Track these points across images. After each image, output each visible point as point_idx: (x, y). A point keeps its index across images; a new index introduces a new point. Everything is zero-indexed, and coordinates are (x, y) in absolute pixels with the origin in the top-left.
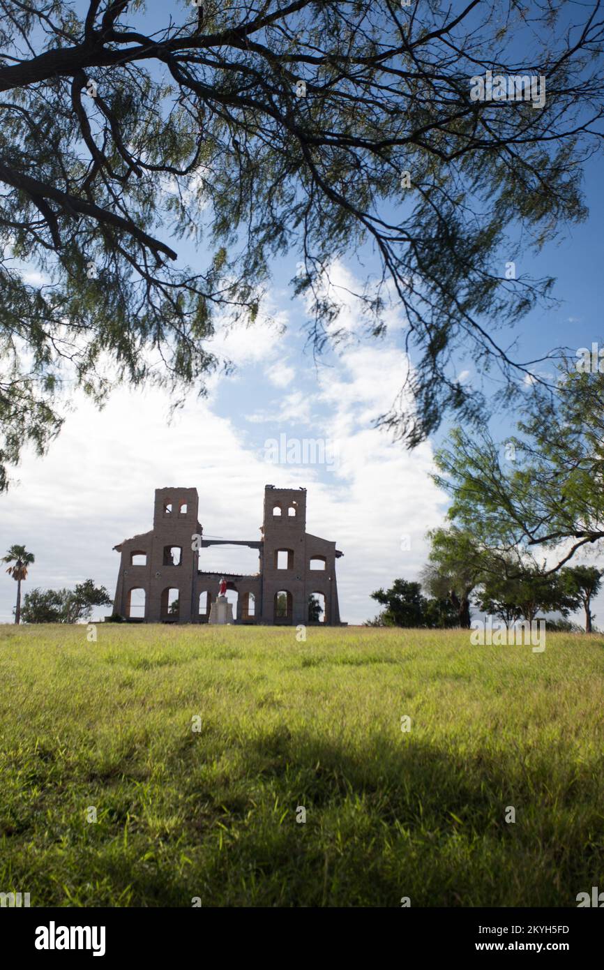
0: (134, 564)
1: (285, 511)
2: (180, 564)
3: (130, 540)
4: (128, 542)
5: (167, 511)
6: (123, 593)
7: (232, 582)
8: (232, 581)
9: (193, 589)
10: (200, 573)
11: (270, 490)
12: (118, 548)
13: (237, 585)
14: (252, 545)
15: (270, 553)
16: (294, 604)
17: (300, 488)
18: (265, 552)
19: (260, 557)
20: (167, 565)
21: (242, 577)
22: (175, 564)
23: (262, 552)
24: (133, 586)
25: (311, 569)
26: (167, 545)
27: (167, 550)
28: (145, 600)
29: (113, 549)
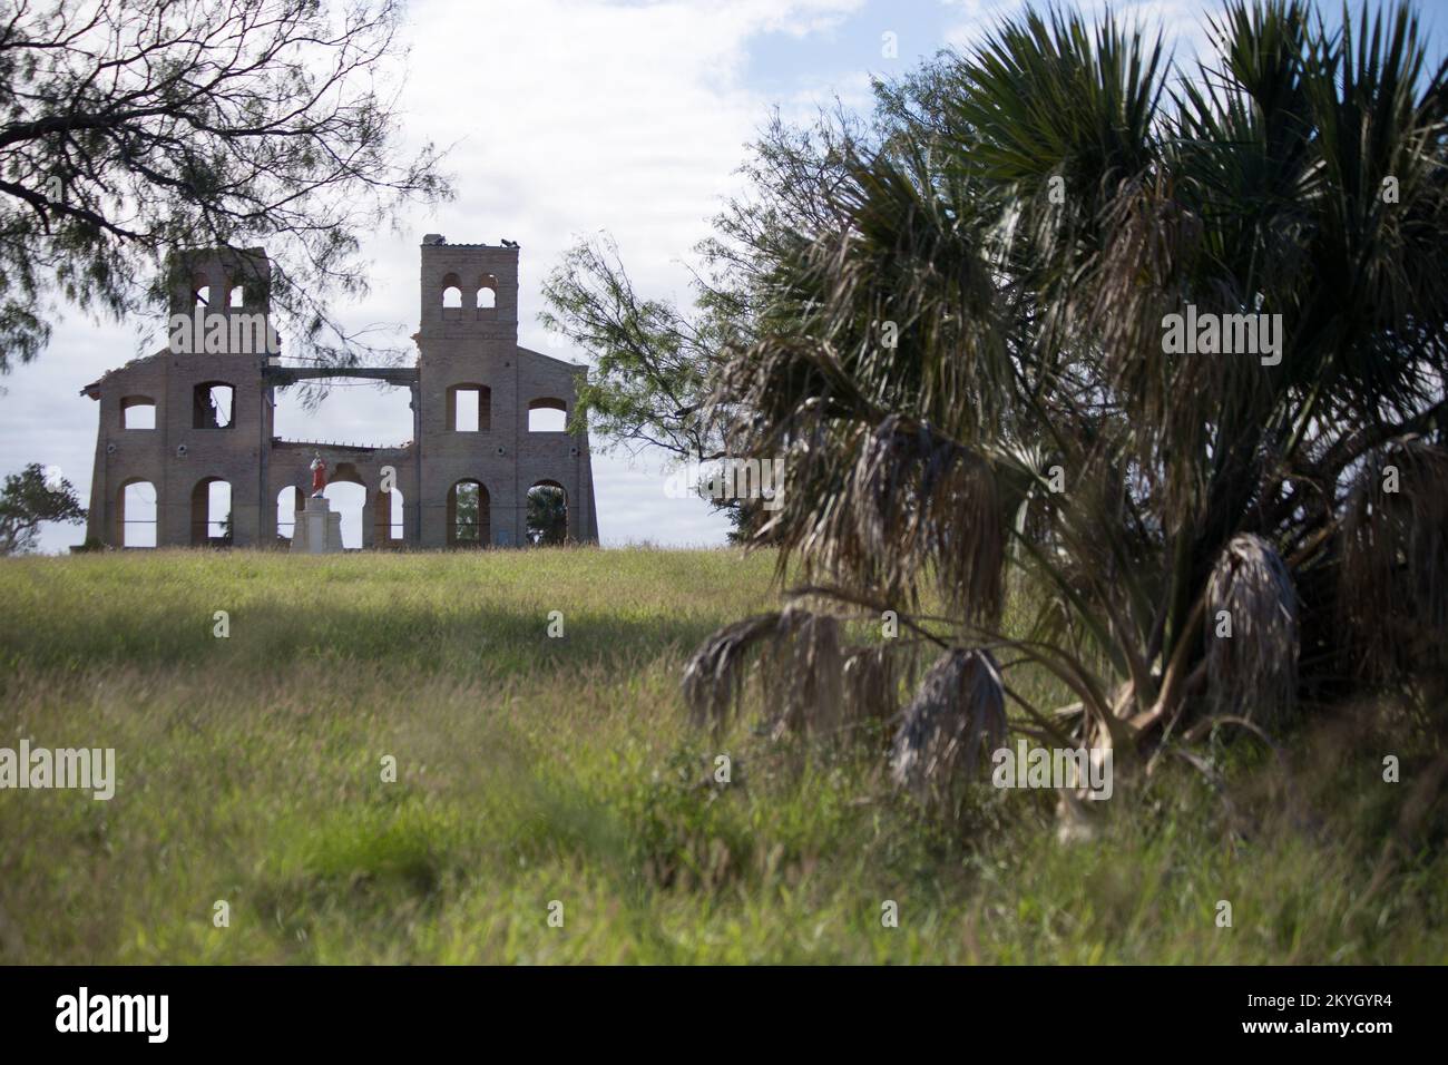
0: (128, 426)
1: (469, 297)
2: (232, 424)
3: (119, 372)
4: (114, 377)
5: (201, 304)
6: (106, 492)
7: (352, 463)
8: (350, 460)
9: (261, 486)
10: (277, 444)
11: (434, 246)
12: (92, 391)
13: (360, 469)
14: (394, 376)
15: (437, 395)
16: (493, 513)
17: (503, 241)
18: (424, 393)
19: (412, 405)
20: (202, 427)
21: (372, 450)
22: (221, 425)
23: (416, 392)
24: (128, 476)
25: (531, 430)
26: (202, 380)
27: (202, 392)
28: (155, 507)
29: (83, 393)
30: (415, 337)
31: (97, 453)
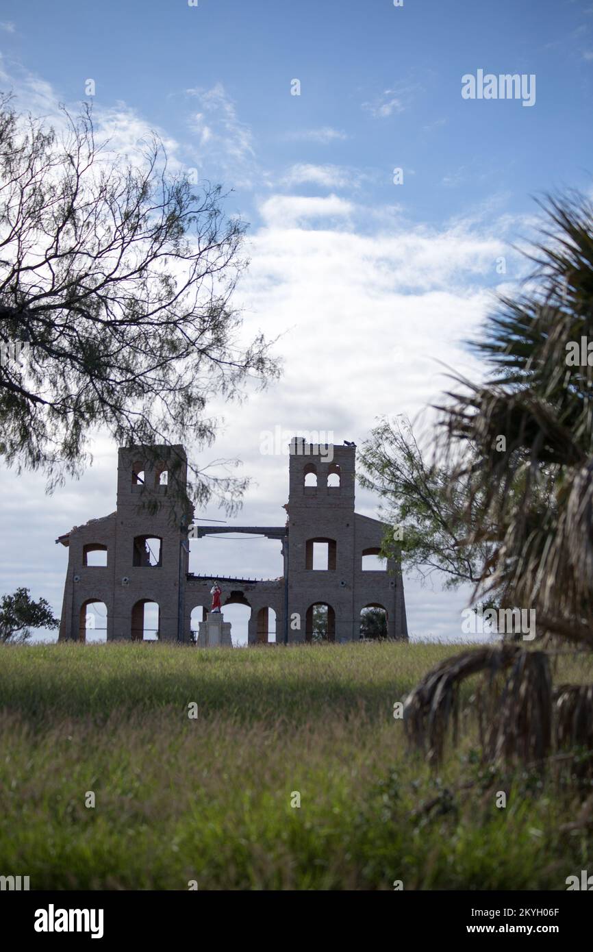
0: (89, 564)
1: (322, 480)
2: (160, 564)
3: (82, 527)
4: (78, 531)
5: (139, 483)
6: (73, 609)
7: (239, 591)
8: (241, 589)
9: (180, 605)
10: (191, 577)
12: (64, 540)
13: (247, 595)
14: (271, 533)
15: (300, 546)
16: (337, 625)
17: (345, 442)
18: (291, 545)
19: (283, 552)
20: (139, 565)
21: (255, 582)
22: (152, 565)
23: (286, 544)
24: (88, 598)
25: (363, 569)
26: (140, 534)
27: (140, 542)
28: (106, 618)
29: (57, 542)
30: (285, 507)
31: (66, 582)
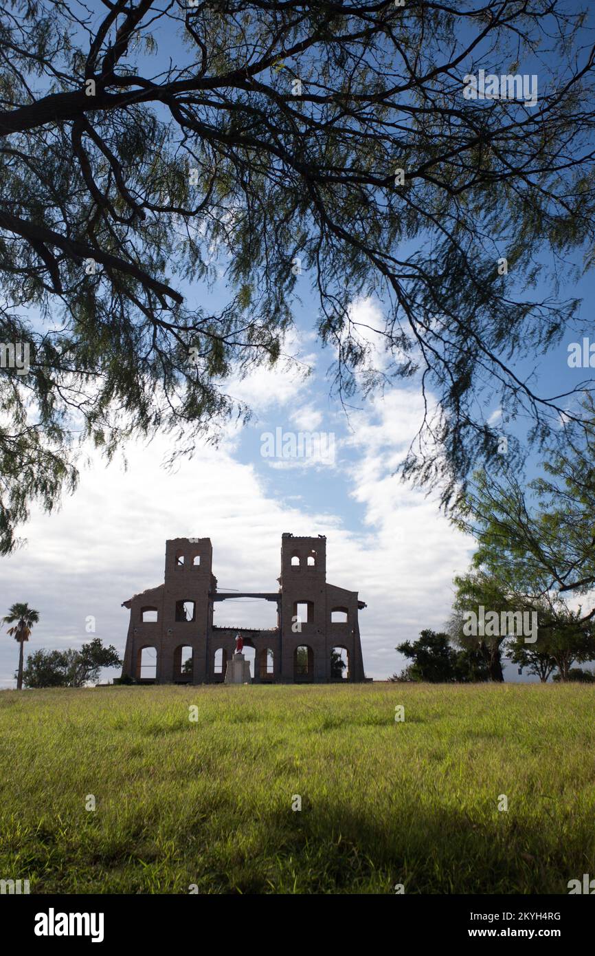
0: (144, 621)
1: (303, 561)
2: (193, 620)
3: (140, 595)
4: (138, 597)
5: (179, 564)
6: (132, 652)
7: (249, 637)
8: (249, 636)
9: (207, 648)
10: (215, 628)
11: (287, 538)
12: (127, 604)
13: (254, 640)
14: (269, 597)
15: (289, 605)
16: (315, 660)
17: (319, 535)
18: (283, 605)
19: (278, 610)
20: (180, 621)
21: (259, 631)
22: (188, 620)
23: (280, 605)
24: (142, 645)
25: (332, 621)
26: (180, 599)
27: (180, 605)
28: (156, 659)
29: (122, 605)
30: (279, 579)
31: (128, 634)
